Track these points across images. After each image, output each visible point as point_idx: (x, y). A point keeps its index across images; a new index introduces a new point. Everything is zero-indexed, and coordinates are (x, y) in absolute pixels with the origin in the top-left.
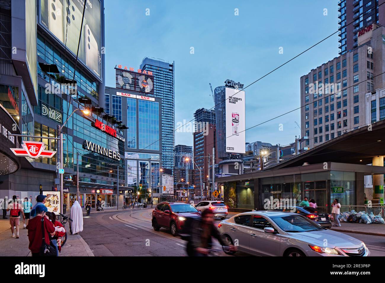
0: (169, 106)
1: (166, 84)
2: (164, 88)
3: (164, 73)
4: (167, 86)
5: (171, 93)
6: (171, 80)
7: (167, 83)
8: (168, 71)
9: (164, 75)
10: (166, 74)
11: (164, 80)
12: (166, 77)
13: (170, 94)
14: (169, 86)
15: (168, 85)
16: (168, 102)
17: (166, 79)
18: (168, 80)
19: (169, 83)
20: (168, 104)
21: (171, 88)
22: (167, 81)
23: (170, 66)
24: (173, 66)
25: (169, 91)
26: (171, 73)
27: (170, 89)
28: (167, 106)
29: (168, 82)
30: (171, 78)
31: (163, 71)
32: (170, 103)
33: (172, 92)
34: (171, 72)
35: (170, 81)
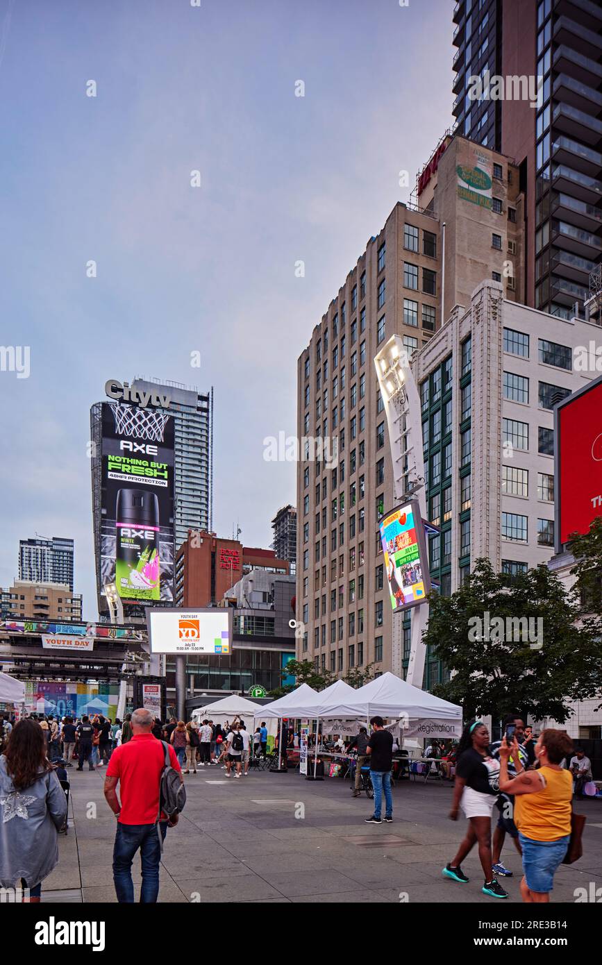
0: (198, 500)
1: (188, 445)
2: (184, 454)
3: (184, 418)
4: (191, 449)
5: (201, 467)
6: (201, 436)
7: (191, 442)
8: (194, 411)
9: (185, 423)
10: (188, 421)
11: (184, 435)
12: (188, 427)
13: (198, 469)
14: (198, 450)
15: (194, 446)
16: (194, 490)
17: (188, 433)
18: (194, 434)
19: (196, 443)
20: (193, 496)
21: (201, 454)
22: (191, 436)
23: (201, 398)
24: (208, 398)
25: (197, 463)
26: (204, 417)
27: (199, 457)
28: (191, 499)
29: (194, 440)
30: (202, 430)
31: (182, 413)
32: (198, 493)
33: (204, 464)
34: (205, 414)
35: (199, 438)
